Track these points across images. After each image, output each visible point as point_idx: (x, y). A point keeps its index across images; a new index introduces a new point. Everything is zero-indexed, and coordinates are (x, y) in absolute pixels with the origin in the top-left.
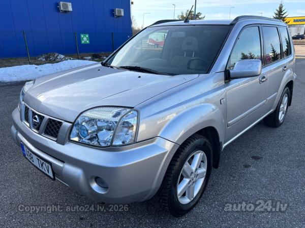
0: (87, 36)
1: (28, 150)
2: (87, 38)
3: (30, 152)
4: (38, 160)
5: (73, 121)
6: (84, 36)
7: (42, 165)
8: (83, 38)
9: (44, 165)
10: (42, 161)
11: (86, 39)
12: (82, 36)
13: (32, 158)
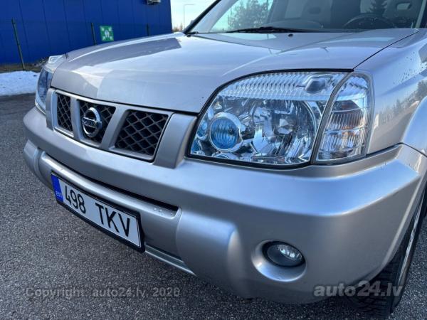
0: (110, 29)
1: (70, 188)
2: (110, 32)
3: (77, 192)
4: (101, 207)
5: (198, 110)
6: (105, 29)
7: (110, 219)
8: (104, 32)
9: (116, 218)
10: (111, 210)
11: (108, 33)
12: (103, 29)
13: (82, 204)
